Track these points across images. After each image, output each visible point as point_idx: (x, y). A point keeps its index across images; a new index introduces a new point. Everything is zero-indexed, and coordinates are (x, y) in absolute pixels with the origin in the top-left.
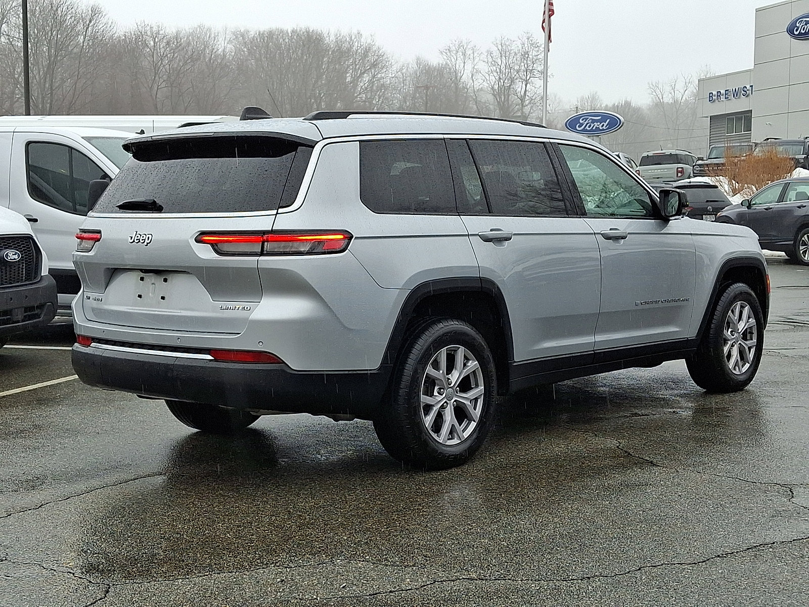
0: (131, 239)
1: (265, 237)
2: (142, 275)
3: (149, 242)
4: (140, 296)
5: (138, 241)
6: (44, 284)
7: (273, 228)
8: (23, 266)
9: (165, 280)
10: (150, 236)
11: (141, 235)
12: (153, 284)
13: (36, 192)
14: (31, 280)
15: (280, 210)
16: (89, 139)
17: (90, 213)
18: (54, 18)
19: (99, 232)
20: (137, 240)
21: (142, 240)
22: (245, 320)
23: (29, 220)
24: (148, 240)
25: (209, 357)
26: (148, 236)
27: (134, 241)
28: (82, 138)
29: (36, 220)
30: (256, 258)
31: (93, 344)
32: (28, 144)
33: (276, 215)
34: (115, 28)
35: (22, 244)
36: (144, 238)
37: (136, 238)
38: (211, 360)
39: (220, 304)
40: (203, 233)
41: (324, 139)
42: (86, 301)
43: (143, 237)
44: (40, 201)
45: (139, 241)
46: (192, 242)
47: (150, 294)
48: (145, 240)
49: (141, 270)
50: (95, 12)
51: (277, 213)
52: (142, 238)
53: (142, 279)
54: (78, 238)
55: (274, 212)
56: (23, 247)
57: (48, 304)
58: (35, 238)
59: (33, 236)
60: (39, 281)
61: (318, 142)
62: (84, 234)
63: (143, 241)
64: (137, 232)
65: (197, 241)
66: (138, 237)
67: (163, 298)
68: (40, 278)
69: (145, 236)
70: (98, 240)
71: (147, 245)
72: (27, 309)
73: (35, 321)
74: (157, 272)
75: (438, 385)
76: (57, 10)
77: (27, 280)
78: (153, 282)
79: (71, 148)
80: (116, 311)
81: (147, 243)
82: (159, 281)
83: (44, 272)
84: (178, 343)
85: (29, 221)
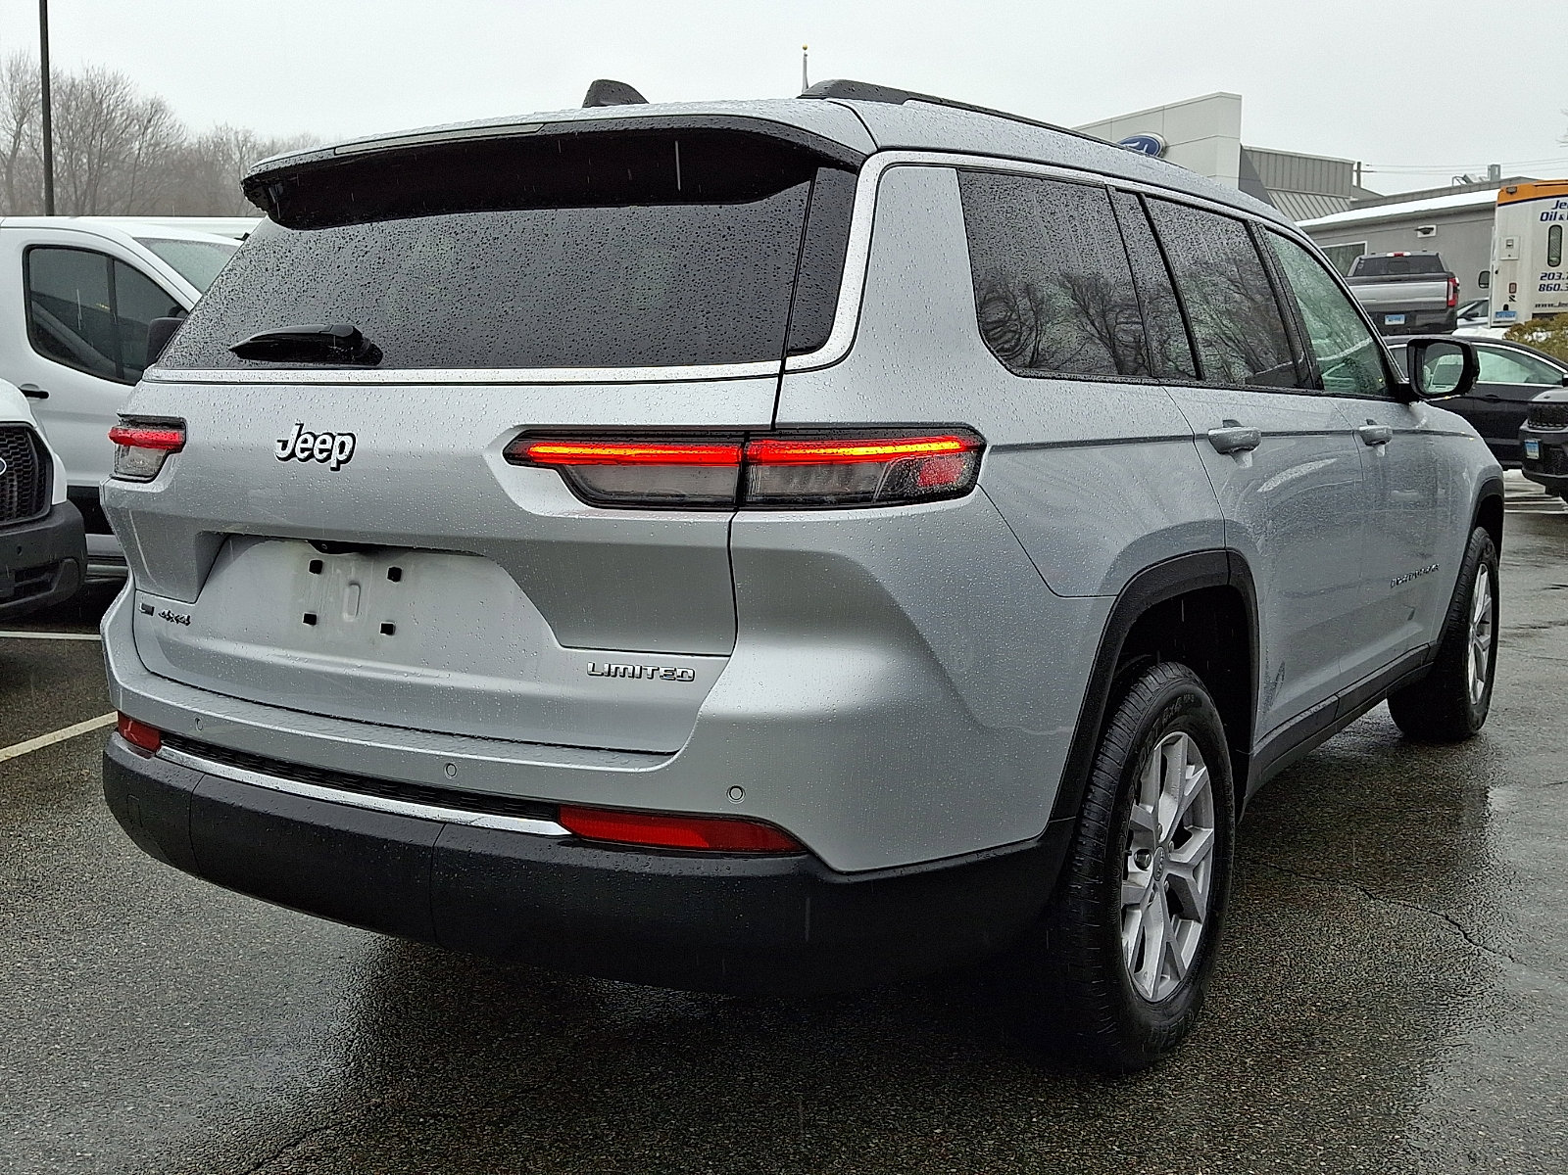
0: (284, 447)
1: (752, 448)
2: (317, 556)
3: (342, 457)
4: (311, 619)
5: (306, 453)
6: (57, 521)
7: (777, 420)
8: (12, 486)
9: (395, 575)
10: (348, 440)
11: (315, 438)
12: (353, 583)
13: (44, 341)
14: (30, 515)
15: (792, 362)
16: (147, 242)
17: (152, 372)
18: (98, 114)
19: (179, 424)
20: (303, 450)
21: (321, 451)
22: (685, 714)
23: (27, 394)
24: (341, 452)
25: (554, 829)
26: (339, 440)
27: (293, 454)
28: (134, 238)
29: (44, 395)
30: (723, 517)
31: (166, 750)
32: (29, 250)
33: (780, 376)
34: (185, 133)
35: (9, 442)
36: (328, 446)
37: (300, 445)
38: (562, 841)
39: (586, 658)
40: (531, 434)
41: (880, 150)
42: (140, 616)
43: (324, 442)
44: (52, 357)
45: (311, 456)
46: (497, 463)
47: (346, 616)
48: (330, 451)
49: (317, 544)
50: (157, 108)
51: (783, 371)
52: (318, 446)
53: (316, 567)
54: (115, 439)
55: (774, 366)
56: (12, 448)
57: (66, 561)
58: (37, 430)
59: (34, 424)
60: (48, 515)
61: (868, 157)
62: (132, 430)
63: (325, 454)
64: (302, 425)
65: (511, 456)
66: (305, 441)
67: (388, 629)
68: (48, 511)
69: (329, 439)
70: (178, 448)
71: (337, 469)
72: (19, 575)
73: (39, 596)
74: (368, 551)
75: (1138, 843)
76: (101, 102)
77: (21, 513)
78: (352, 576)
79: (112, 259)
80: (235, 658)
81: (339, 462)
82: (374, 575)
83: (59, 496)
84: (448, 780)
85: (26, 396)
